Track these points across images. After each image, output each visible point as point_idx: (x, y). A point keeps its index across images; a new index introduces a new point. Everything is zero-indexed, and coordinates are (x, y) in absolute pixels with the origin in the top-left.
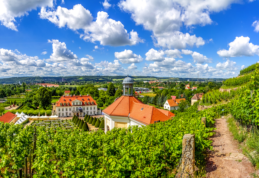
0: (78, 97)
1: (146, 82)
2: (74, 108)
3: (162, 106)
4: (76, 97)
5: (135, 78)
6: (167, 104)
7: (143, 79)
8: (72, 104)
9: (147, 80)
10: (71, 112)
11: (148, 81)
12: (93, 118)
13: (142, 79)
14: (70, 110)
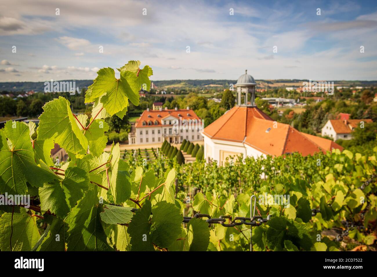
0: (171, 112)
1: (291, 89)
2: (165, 129)
3: (319, 131)
4: (169, 111)
5: (272, 83)
6: (329, 128)
7: (286, 84)
8: (162, 122)
9: (293, 86)
10: (160, 136)
11: (295, 88)
12: (193, 146)
13: (284, 85)
14: (159, 132)
